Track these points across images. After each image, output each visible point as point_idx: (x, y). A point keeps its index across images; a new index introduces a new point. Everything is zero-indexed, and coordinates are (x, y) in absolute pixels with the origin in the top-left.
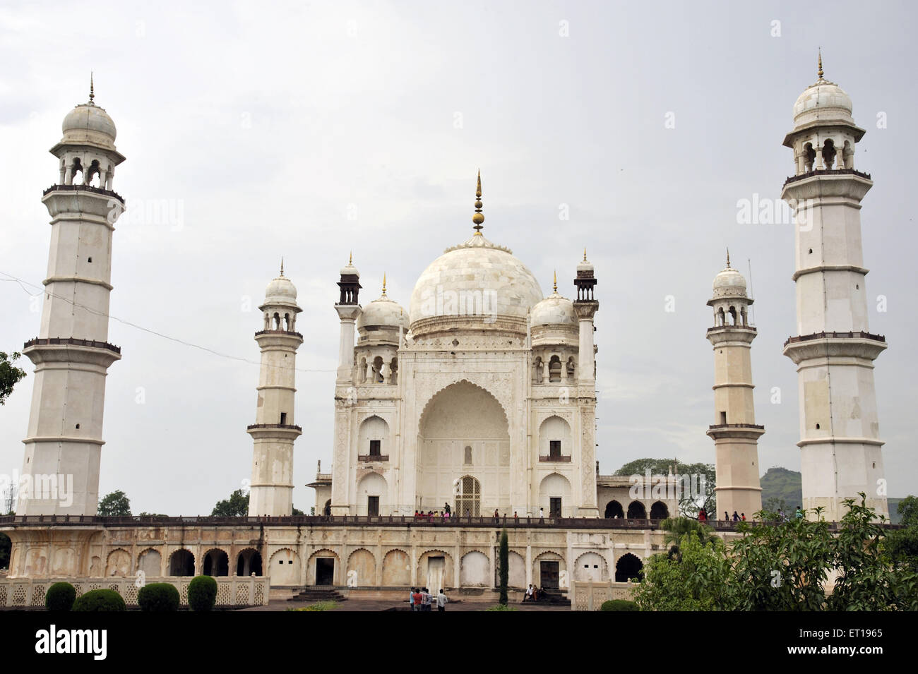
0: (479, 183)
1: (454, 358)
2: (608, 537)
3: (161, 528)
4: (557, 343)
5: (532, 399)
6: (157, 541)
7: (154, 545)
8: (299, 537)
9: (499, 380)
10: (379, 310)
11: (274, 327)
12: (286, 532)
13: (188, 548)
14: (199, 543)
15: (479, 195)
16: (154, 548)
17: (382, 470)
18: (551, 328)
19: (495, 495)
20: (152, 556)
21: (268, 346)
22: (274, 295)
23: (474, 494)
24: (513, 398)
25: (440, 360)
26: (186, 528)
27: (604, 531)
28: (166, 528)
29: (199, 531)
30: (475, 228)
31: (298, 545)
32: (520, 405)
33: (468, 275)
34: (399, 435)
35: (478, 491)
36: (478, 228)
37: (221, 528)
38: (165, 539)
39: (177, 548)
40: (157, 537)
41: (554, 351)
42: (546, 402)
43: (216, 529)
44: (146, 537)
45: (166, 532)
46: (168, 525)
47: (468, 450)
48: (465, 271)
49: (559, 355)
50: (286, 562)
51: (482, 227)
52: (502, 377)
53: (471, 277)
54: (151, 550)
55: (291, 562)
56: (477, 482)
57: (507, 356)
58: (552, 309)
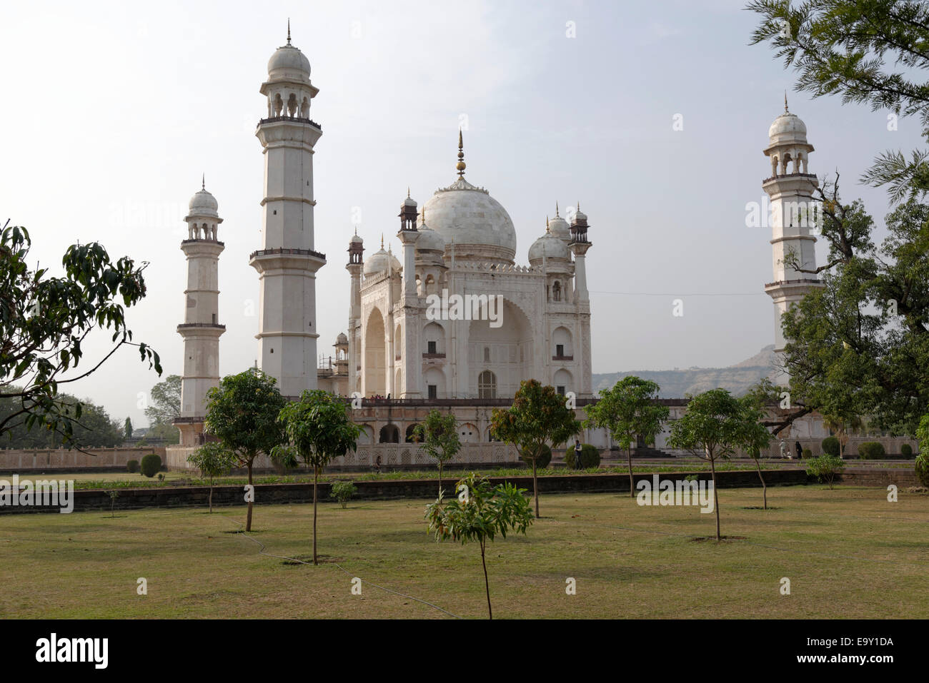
0: (461, 138)
1: (493, 279)
2: (678, 411)
3: (373, 408)
4: (559, 272)
5: (548, 313)
6: (370, 418)
7: (367, 421)
8: (477, 415)
9: (525, 298)
10: (430, 237)
11: (203, 236)
12: (468, 411)
13: (394, 423)
14: (403, 420)
15: (461, 147)
16: (368, 423)
17: (442, 365)
18: (554, 261)
19: (506, 385)
20: (367, 431)
21: (198, 253)
22: (202, 207)
23: (491, 384)
24: (535, 312)
25: (483, 280)
26: (392, 408)
27: (675, 407)
28: (376, 408)
29: (403, 410)
30: (458, 174)
31: (477, 421)
32: (540, 318)
33: (479, 213)
34: (455, 338)
35: (494, 382)
36: (461, 174)
37: (419, 408)
38: (377, 416)
39: (386, 423)
40: (369, 415)
41: (557, 277)
42: (556, 316)
43: (415, 409)
44: (360, 415)
45: (377, 411)
46: (379, 406)
47: (487, 350)
48: (476, 210)
49: (560, 281)
50: (467, 433)
51: (464, 173)
52: (527, 296)
53: (482, 215)
54: (365, 425)
55: (470, 434)
56: (493, 375)
57: (530, 280)
58: (556, 245)
